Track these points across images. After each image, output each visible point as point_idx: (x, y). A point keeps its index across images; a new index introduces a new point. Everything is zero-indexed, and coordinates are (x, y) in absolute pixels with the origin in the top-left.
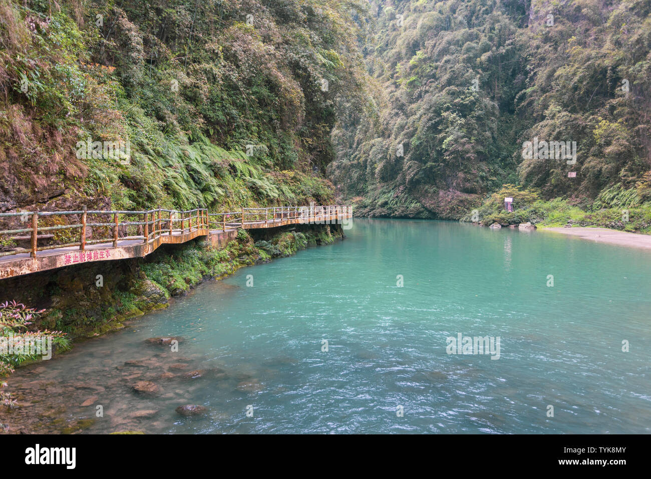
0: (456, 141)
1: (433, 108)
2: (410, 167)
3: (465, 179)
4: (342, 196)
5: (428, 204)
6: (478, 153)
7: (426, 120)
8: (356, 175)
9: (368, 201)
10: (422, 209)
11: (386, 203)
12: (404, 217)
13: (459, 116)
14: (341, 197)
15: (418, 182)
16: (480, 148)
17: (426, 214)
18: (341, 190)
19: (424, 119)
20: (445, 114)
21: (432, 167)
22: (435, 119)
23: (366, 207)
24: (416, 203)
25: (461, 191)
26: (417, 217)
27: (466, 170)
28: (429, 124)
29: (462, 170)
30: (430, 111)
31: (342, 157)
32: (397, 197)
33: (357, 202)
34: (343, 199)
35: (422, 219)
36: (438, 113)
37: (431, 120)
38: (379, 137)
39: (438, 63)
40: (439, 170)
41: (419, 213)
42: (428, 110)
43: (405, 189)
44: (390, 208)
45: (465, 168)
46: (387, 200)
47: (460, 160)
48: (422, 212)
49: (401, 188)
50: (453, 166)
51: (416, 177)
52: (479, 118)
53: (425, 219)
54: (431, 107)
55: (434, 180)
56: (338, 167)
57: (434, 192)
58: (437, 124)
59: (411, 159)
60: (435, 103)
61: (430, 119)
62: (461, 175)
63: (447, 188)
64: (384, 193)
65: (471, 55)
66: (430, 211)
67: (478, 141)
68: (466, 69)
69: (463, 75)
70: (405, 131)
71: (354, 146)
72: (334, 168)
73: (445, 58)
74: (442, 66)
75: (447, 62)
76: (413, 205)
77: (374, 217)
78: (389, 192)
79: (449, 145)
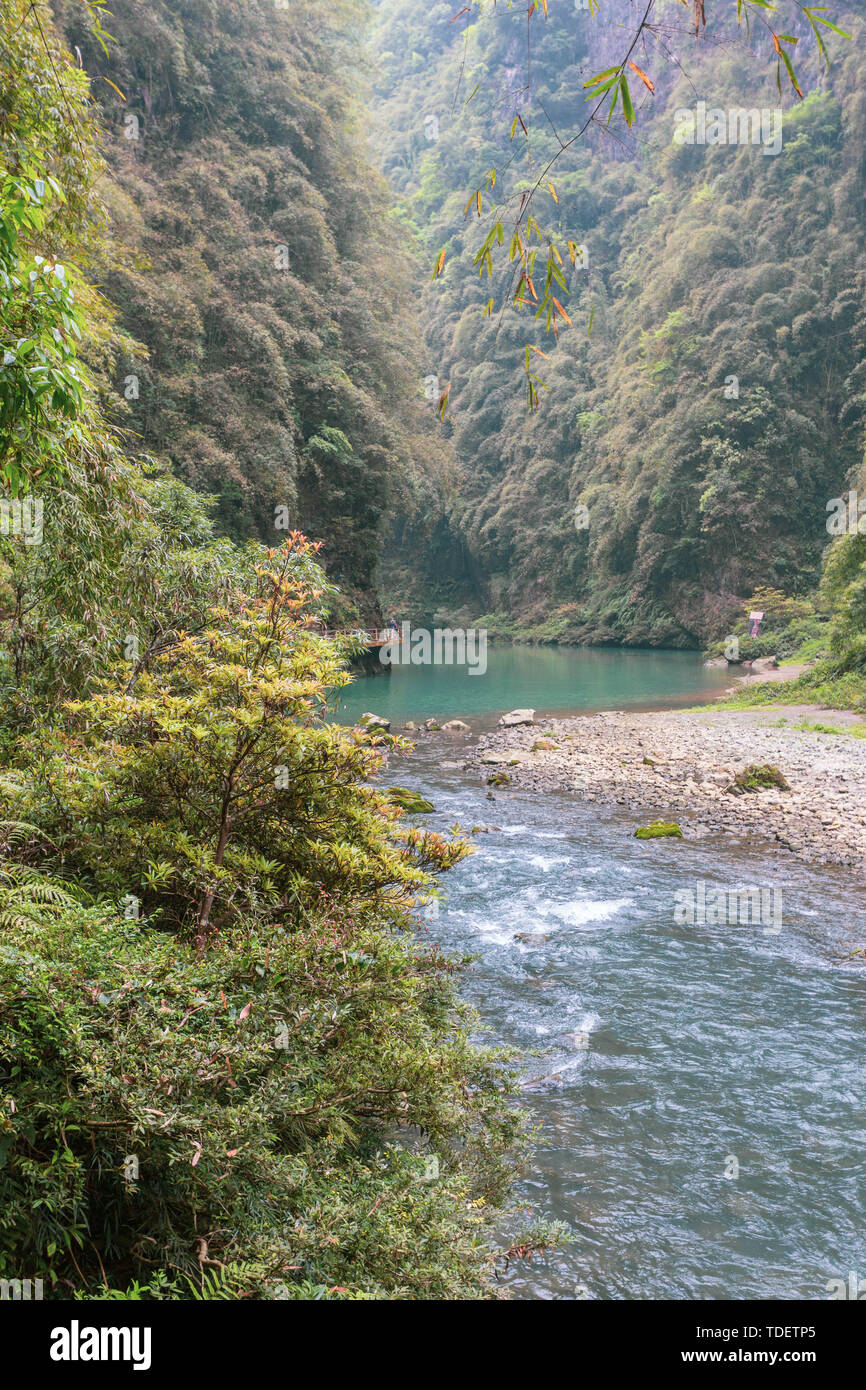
0: (721, 496)
1: (689, 431)
2: (648, 547)
3: (743, 571)
4: (546, 601)
5: (686, 618)
6: (774, 519)
7: (672, 453)
8: (572, 557)
9: (586, 612)
10: (677, 629)
11: (613, 617)
12: (642, 646)
13: (735, 447)
14: (543, 603)
15: (668, 574)
16: (777, 509)
17: (682, 640)
18: (546, 588)
19: (670, 452)
20: (705, 443)
21: (688, 546)
22: (691, 451)
23: (583, 624)
24: (667, 617)
25: (738, 595)
26: (665, 644)
27: (747, 554)
28: (680, 461)
29: (741, 553)
30: (684, 435)
31: (546, 518)
32: (634, 605)
33: (566, 615)
34: (549, 607)
35: (676, 649)
36: (696, 438)
37: (684, 455)
38: (609, 481)
39: (707, 338)
40: (703, 552)
41: (671, 637)
42: (681, 432)
43: (648, 589)
44: (621, 627)
45: (746, 548)
46: (616, 610)
47: (735, 532)
48: (676, 635)
49: (638, 588)
50: (724, 546)
51: (665, 566)
52: (772, 451)
53: (682, 649)
54: (686, 426)
55: (698, 571)
56: (540, 540)
57: (695, 596)
58: (696, 461)
59: (653, 529)
60: (691, 422)
61: (683, 452)
62: (735, 563)
63: (715, 588)
64: (615, 596)
65: (769, 323)
66: (690, 634)
67: (772, 496)
68: (753, 352)
69: (746, 363)
70: (644, 473)
71: (571, 497)
72: (529, 542)
73: (721, 327)
74: (713, 344)
75: (724, 333)
76: (659, 621)
77: (591, 645)
78: (624, 594)
79: (709, 505)
